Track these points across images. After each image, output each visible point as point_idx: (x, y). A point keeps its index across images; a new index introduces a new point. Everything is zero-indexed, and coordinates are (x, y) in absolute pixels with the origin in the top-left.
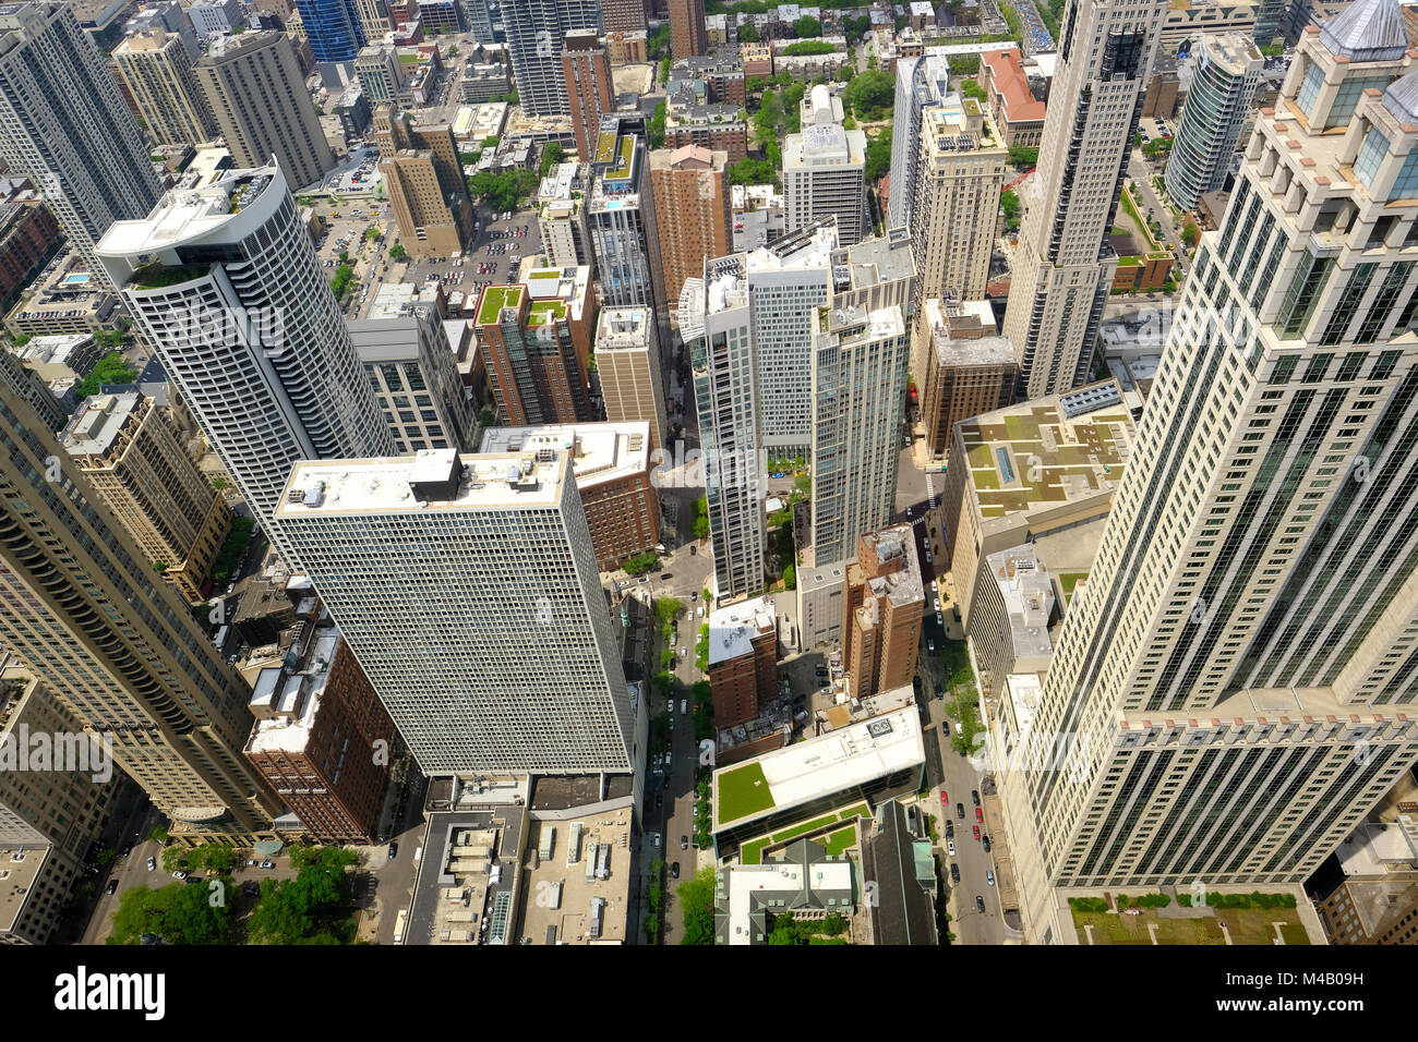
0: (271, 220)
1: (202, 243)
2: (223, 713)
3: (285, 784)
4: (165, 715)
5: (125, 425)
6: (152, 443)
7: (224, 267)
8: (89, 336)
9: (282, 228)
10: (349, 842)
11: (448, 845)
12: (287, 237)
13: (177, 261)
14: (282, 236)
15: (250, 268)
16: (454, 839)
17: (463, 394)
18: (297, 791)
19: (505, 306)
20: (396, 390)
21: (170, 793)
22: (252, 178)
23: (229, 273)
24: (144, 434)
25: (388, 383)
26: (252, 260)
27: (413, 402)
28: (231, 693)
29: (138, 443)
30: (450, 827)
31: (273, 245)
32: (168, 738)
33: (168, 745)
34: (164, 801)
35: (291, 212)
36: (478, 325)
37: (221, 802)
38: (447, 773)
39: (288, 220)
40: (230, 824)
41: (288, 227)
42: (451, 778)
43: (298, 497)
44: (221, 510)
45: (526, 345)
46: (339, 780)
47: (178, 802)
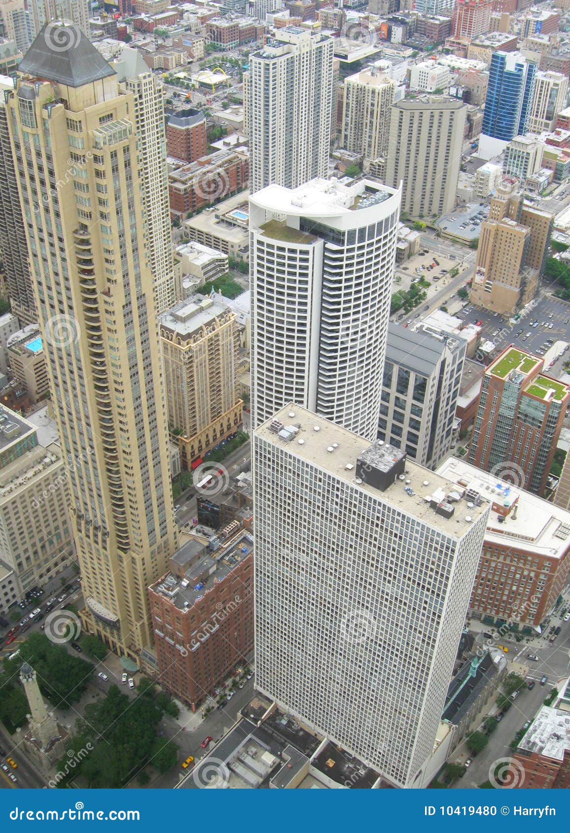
0: (374, 225)
1: (319, 221)
2: (152, 553)
3: (162, 629)
4: (119, 530)
5: (208, 324)
6: (218, 345)
7: (325, 244)
8: (224, 256)
9: (379, 233)
10: (179, 698)
11: (240, 748)
12: (379, 241)
13: (297, 227)
14: (376, 239)
15: (341, 252)
16: (246, 746)
17: (450, 421)
18: (167, 638)
19: (518, 369)
20: (402, 393)
21: (93, 586)
22: (378, 191)
23: (325, 249)
24: (217, 335)
25: (398, 384)
26: (345, 247)
27: (408, 408)
28: (165, 543)
29: (211, 339)
30: (250, 736)
31: (366, 243)
32: (111, 547)
33: (108, 553)
34: (87, 588)
35: (392, 226)
36: (488, 373)
37: (118, 613)
38: (271, 697)
39: (386, 231)
40: (115, 632)
41: (383, 235)
42: (271, 702)
43: (275, 429)
44: (236, 415)
45: (518, 407)
46: (198, 649)
47: (95, 594)
